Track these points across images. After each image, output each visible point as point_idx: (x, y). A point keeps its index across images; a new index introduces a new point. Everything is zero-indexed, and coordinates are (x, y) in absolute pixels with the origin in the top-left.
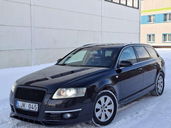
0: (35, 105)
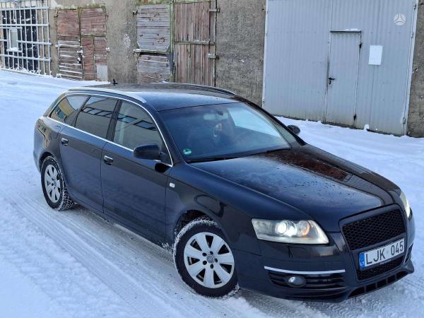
0: (400, 243)
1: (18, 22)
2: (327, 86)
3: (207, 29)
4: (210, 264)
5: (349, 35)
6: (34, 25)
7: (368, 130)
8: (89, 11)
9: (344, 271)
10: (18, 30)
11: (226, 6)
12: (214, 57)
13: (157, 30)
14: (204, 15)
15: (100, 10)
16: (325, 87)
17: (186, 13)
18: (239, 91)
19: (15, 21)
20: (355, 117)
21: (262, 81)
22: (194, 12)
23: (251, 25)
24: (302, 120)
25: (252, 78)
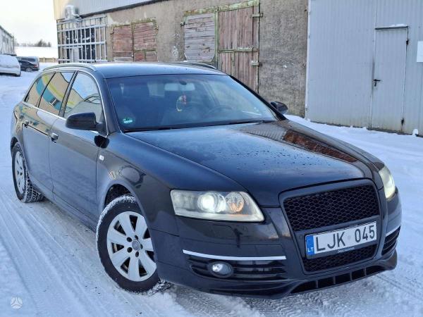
0: (370, 227)
1: (79, 42)
2: (373, 88)
3: (250, 36)
4: (136, 251)
5: (395, 31)
6: (93, 43)
7: (417, 136)
8: (141, 26)
9: (284, 258)
10: (80, 49)
11: (268, 11)
12: (257, 64)
13: (204, 40)
14: (248, 21)
15: (151, 24)
16: (371, 89)
17: (230, 20)
18: (282, 99)
19: (77, 40)
20: (403, 121)
21: (304, 87)
22: (238, 19)
23: (294, 28)
24: (347, 126)
25: (295, 84)
